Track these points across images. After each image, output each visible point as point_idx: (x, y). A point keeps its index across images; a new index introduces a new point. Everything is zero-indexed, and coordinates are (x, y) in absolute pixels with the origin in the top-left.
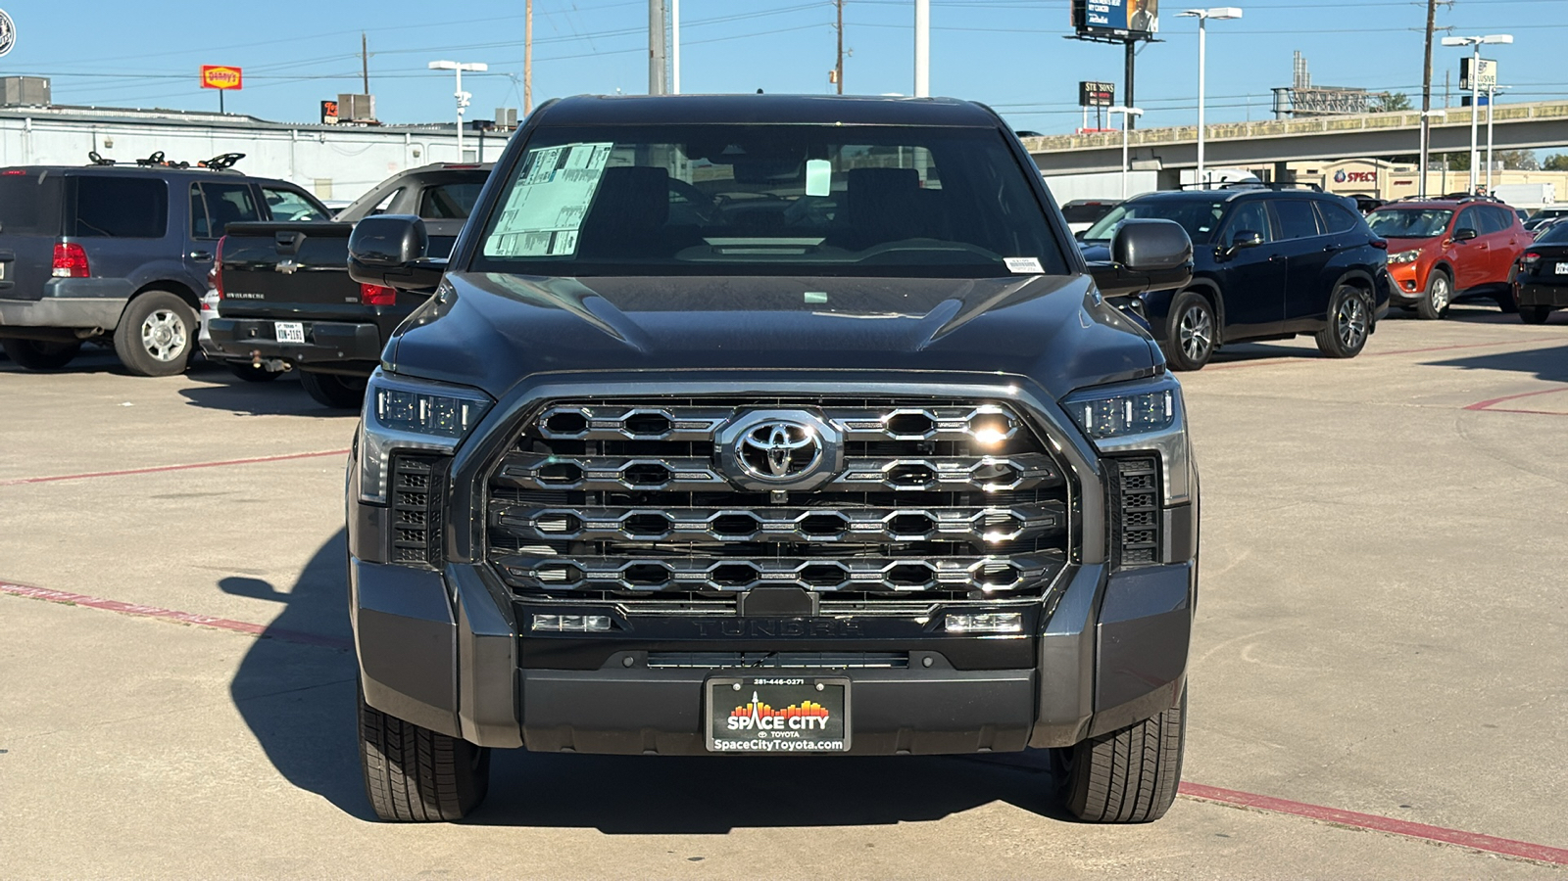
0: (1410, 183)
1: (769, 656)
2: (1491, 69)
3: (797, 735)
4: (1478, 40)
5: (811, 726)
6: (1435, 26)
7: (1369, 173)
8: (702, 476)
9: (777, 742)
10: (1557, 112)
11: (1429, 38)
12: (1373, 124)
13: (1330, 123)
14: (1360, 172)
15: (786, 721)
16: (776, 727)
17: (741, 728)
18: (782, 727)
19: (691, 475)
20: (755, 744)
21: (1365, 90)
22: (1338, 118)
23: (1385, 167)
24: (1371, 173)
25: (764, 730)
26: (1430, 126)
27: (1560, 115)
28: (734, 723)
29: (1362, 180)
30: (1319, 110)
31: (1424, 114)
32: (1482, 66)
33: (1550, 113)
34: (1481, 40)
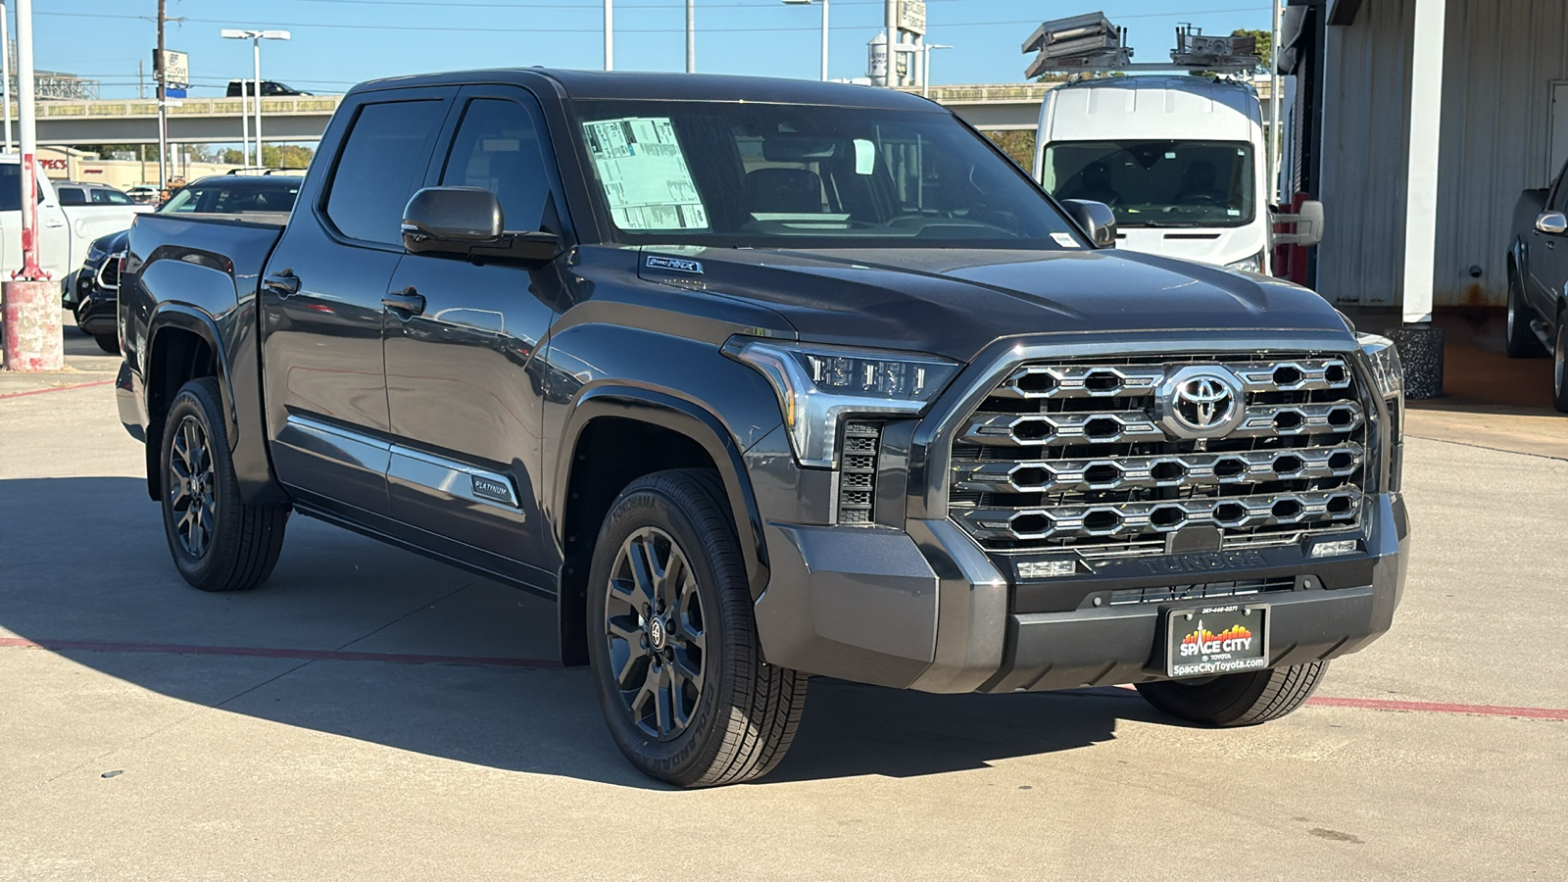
0: (100, 172)
1: (1191, 588)
2: (182, 61)
3: (1229, 656)
4: (257, 34)
5: (1239, 648)
6: (165, 16)
7: (57, 161)
8: (1143, 428)
9: (1218, 663)
10: (279, 108)
11: (160, 28)
12: (97, 111)
13: (52, 108)
14: (48, 159)
15: (1222, 644)
16: (1214, 651)
17: (1190, 654)
18: (1219, 650)
19: (1135, 427)
20: (1203, 667)
21: (76, 76)
22: (60, 103)
23: (74, 155)
24: (60, 161)
25: (1206, 654)
26: (167, 116)
27: (281, 111)
28: (1187, 650)
29: (50, 168)
30: (51, 96)
31: (161, 104)
32: (173, 58)
33: (271, 108)
34: (260, 34)
